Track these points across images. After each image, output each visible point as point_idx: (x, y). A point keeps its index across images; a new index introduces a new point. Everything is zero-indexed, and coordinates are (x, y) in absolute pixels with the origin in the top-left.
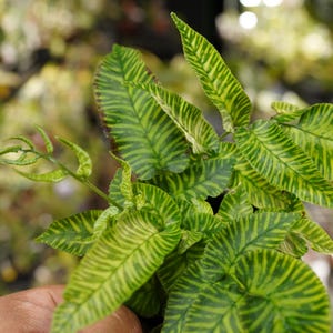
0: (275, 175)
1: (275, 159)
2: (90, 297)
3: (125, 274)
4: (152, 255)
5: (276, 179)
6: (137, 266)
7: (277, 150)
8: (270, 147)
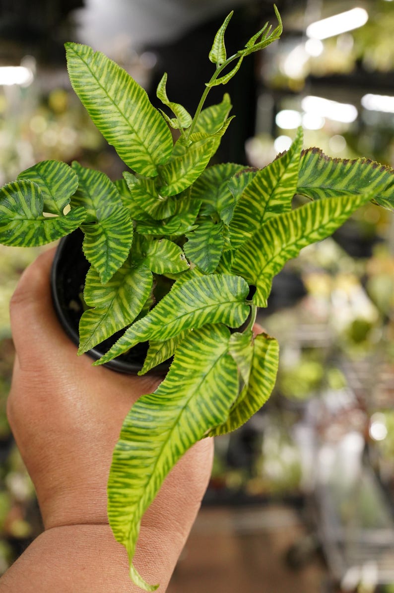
0: (175, 302)
1: (202, 305)
2: (94, 75)
3: (111, 112)
4: (122, 141)
5: (170, 301)
6: (115, 124)
7: (200, 315)
8: (208, 311)
